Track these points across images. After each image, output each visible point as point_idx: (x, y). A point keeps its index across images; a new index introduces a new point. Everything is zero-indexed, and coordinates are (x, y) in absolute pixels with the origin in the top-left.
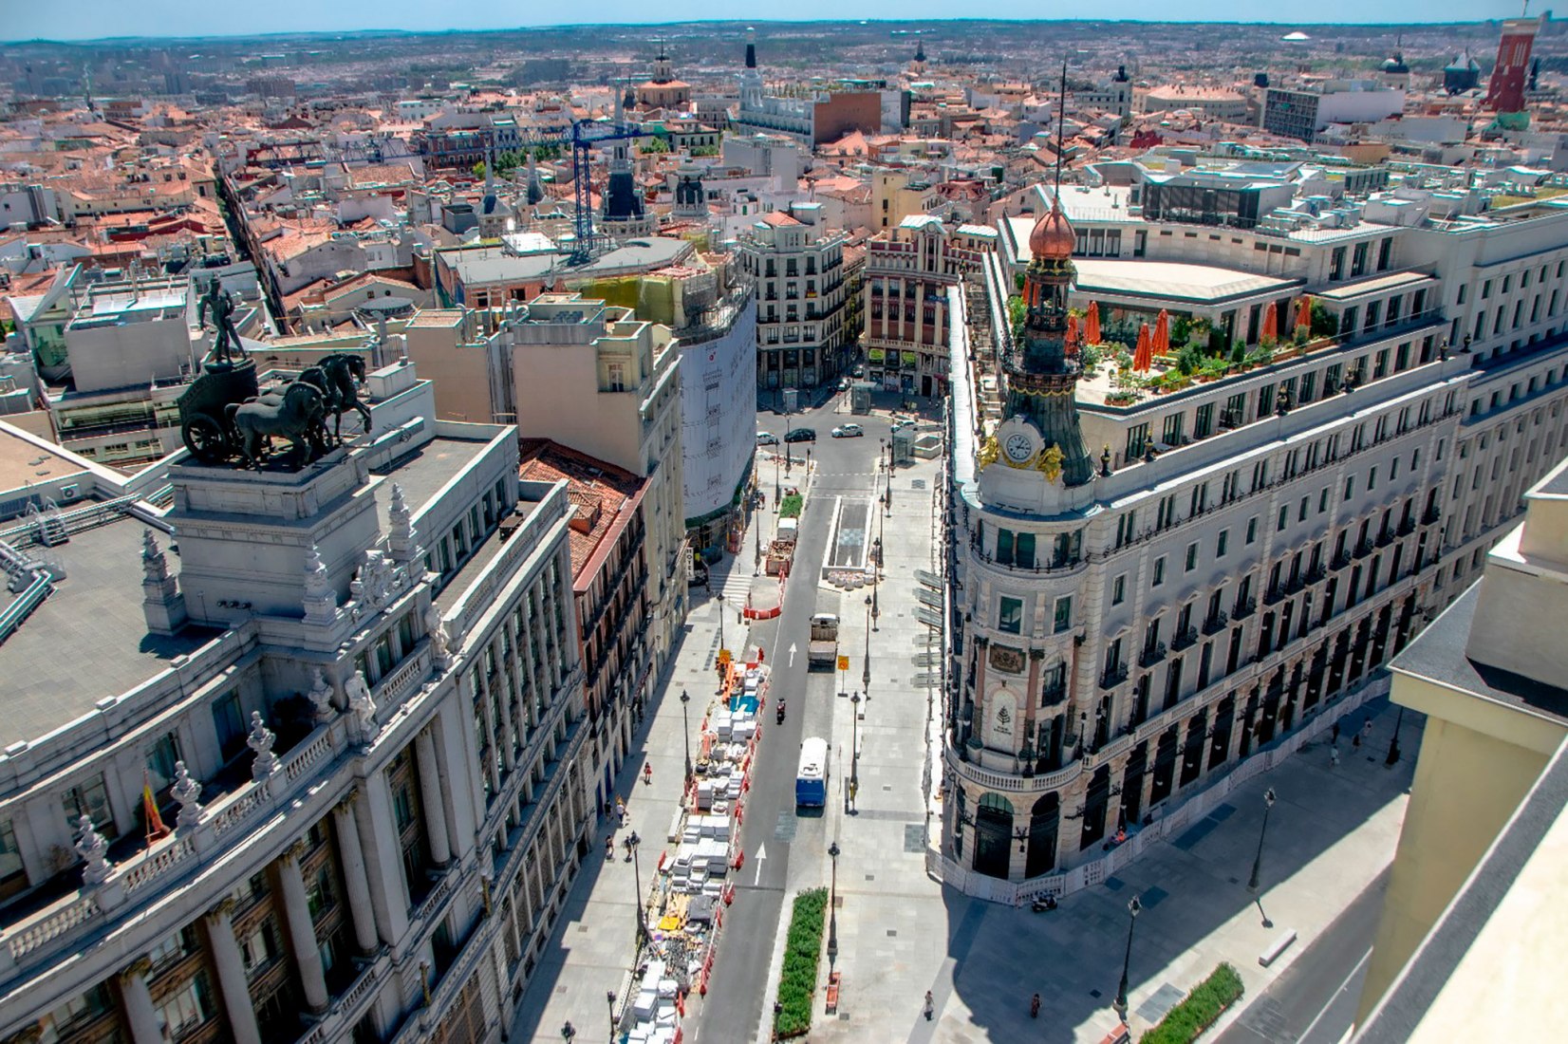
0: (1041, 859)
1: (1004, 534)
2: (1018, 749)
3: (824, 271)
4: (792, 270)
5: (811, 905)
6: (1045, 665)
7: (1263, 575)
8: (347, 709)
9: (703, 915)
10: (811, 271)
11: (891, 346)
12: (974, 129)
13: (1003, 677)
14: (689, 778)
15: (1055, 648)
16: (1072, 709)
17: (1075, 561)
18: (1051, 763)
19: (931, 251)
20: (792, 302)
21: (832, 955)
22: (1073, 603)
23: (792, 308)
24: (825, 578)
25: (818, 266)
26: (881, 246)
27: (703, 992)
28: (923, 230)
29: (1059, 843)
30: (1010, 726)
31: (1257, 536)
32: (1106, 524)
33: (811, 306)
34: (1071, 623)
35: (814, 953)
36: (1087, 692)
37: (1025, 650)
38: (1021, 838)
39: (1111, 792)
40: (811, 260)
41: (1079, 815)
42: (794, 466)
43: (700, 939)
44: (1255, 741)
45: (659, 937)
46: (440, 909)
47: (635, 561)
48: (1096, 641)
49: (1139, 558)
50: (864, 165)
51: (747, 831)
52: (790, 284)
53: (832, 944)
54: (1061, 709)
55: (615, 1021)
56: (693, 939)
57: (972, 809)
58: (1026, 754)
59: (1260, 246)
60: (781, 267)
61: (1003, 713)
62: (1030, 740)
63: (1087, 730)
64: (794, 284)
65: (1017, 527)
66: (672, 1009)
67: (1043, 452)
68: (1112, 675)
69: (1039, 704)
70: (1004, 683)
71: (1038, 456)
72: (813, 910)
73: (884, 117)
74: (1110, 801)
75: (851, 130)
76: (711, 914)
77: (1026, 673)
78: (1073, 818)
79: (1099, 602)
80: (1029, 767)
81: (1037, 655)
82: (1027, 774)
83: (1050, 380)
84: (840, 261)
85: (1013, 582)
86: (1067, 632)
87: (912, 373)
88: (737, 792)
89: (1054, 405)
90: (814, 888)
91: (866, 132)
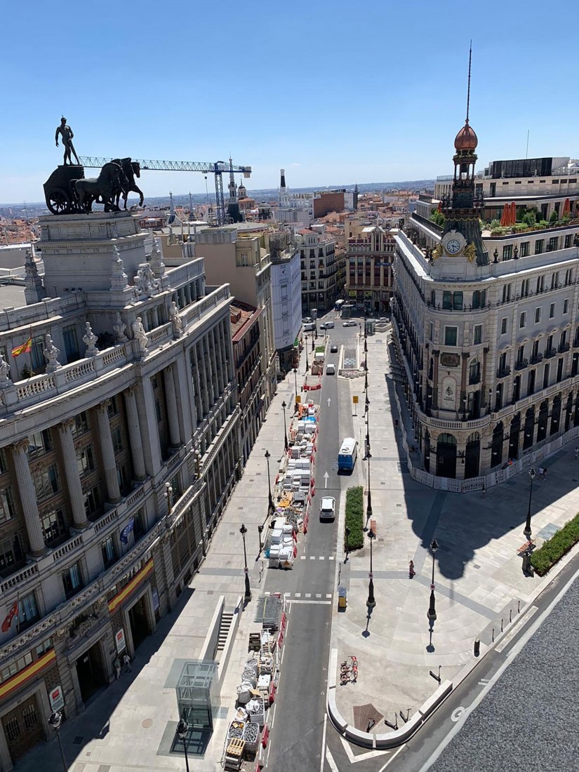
0: (472, 470)
1: (446, 294)
2: (458, 408)
3: (327, 255)
4: (312, 255)
5: (356, 493)
6: (470, 360)
7: (572, 331)
8: (133, 338)
9: (301, 499)
10: (321, 255)
11: (360, 288)
12: (388, 208)
13: (449, 369)
14: (286, 446)
15: (475, 353)
16: (484, 387)
17: (483, 306)
18: (475, 415)
19: (377, 241)
20: (313, 270)
21: (369, 514)
22: (483, 328)
23: (313, 273)
24: (340, 374)
25: (324, 252)
26: (353, 241)
27: (305, 532)
28: (373, 232)
29: (480, 462)
30: (453, 396)
31: (568, 310)
32: (497, 288)
33: (321, 272)
34: (482, 340)
35: (361, 512)
36: (491, 380)
37: (460, 354)
38: (462, 457)
39: (504, 437)
40: (321, 250)
41: (489, 447)
42: (319, 337)
43: (301, 510)
44: (572, 423)
45: (279, 510)
46: (176, 467)
47: (256, 346)
48: (494, 352)
49: (513, 310)
50: (338, 225)
51: (318, 467)
52: (311, 262)
53: (369, 508)
54: (478, 387)
55: (261, 545)
56: (297, 509)
57: (434, 443)
58: (462, 410)
59: (555, 182)
60: (307, 253)
61: (448, 390)
62: (464, 401)
63: (491, 399)
64: (314, 261)
65: (453, 288)
66: (291, 539)
67: (466, 247)
68: (502, 372)
69: (468, 383)
70: (449, 373)
71: (464, 249)
72: (357, 495)
73: (345, 205)
74: (504, 443)
75: (331, 211)
76: (305, 498)
77: (460, 366)
78: (486, 449)
79: (495, 330)
80: (464, 416)
81: (466, 355)
82: (464, 420)
83: (468, 211)
84: (334, 252)
85: (452, 318)
86: (480, 345)
87: (370, 301)
88: (311, 452)
89: (470, 225)
90: (356, 486)
91: (338, 212)
